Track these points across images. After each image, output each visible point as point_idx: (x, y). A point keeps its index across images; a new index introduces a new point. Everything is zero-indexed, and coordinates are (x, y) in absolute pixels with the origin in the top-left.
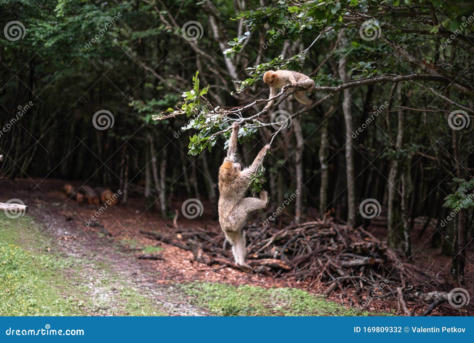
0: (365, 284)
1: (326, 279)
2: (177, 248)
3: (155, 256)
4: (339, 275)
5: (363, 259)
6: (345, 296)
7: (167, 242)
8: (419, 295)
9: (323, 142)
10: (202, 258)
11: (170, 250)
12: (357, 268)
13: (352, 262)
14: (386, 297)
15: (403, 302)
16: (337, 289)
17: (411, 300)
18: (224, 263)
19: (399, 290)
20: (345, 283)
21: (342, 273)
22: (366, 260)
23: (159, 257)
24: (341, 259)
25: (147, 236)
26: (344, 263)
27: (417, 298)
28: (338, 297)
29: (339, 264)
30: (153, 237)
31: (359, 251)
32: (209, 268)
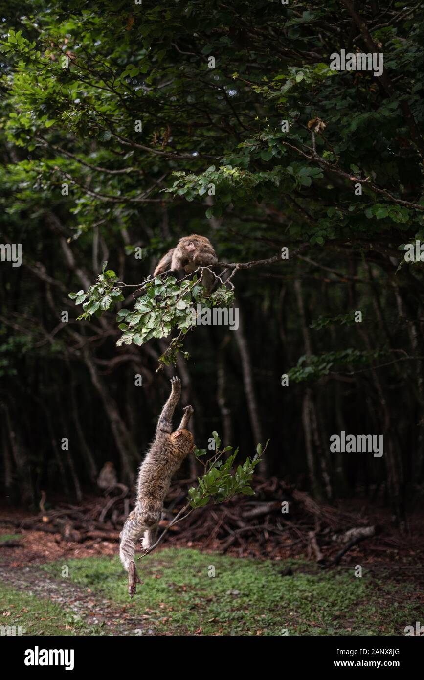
0: (271, 533)
1: (223, 536)
2: (41, 533)
3: (10, 542)
4: (239, 528)
5: (266, 506)
6: (245, 550)
7: (28, 528)
8: (337, 537)
9: (221, 381)
10: (71, 535)
11: (33, 536)
12: (261, 518)
13: (256, 511)
14: (296, 544)
15: (315, 547)
16: (236, 544)
17: (328, 543)
18: (98, 537)
19: (311, 534)
20: (246, 536)
21: (241, 524)
22: (271, 506)
23: (15, 543)
24: (243, 509)
25: (4, 525)
26: (245, 514)
27: (336, 542)
28: (237, 552)
29: (240, 516)
30: (10, 526)
31: (263, 497)
32: (79, 546)
